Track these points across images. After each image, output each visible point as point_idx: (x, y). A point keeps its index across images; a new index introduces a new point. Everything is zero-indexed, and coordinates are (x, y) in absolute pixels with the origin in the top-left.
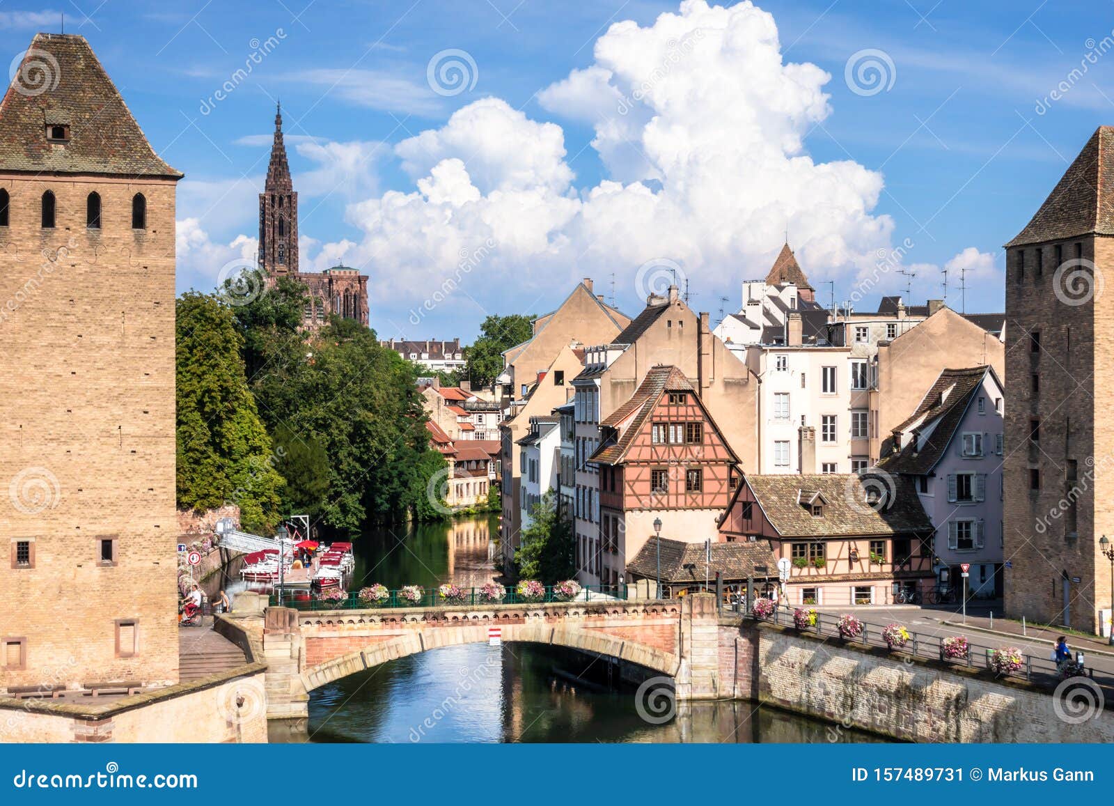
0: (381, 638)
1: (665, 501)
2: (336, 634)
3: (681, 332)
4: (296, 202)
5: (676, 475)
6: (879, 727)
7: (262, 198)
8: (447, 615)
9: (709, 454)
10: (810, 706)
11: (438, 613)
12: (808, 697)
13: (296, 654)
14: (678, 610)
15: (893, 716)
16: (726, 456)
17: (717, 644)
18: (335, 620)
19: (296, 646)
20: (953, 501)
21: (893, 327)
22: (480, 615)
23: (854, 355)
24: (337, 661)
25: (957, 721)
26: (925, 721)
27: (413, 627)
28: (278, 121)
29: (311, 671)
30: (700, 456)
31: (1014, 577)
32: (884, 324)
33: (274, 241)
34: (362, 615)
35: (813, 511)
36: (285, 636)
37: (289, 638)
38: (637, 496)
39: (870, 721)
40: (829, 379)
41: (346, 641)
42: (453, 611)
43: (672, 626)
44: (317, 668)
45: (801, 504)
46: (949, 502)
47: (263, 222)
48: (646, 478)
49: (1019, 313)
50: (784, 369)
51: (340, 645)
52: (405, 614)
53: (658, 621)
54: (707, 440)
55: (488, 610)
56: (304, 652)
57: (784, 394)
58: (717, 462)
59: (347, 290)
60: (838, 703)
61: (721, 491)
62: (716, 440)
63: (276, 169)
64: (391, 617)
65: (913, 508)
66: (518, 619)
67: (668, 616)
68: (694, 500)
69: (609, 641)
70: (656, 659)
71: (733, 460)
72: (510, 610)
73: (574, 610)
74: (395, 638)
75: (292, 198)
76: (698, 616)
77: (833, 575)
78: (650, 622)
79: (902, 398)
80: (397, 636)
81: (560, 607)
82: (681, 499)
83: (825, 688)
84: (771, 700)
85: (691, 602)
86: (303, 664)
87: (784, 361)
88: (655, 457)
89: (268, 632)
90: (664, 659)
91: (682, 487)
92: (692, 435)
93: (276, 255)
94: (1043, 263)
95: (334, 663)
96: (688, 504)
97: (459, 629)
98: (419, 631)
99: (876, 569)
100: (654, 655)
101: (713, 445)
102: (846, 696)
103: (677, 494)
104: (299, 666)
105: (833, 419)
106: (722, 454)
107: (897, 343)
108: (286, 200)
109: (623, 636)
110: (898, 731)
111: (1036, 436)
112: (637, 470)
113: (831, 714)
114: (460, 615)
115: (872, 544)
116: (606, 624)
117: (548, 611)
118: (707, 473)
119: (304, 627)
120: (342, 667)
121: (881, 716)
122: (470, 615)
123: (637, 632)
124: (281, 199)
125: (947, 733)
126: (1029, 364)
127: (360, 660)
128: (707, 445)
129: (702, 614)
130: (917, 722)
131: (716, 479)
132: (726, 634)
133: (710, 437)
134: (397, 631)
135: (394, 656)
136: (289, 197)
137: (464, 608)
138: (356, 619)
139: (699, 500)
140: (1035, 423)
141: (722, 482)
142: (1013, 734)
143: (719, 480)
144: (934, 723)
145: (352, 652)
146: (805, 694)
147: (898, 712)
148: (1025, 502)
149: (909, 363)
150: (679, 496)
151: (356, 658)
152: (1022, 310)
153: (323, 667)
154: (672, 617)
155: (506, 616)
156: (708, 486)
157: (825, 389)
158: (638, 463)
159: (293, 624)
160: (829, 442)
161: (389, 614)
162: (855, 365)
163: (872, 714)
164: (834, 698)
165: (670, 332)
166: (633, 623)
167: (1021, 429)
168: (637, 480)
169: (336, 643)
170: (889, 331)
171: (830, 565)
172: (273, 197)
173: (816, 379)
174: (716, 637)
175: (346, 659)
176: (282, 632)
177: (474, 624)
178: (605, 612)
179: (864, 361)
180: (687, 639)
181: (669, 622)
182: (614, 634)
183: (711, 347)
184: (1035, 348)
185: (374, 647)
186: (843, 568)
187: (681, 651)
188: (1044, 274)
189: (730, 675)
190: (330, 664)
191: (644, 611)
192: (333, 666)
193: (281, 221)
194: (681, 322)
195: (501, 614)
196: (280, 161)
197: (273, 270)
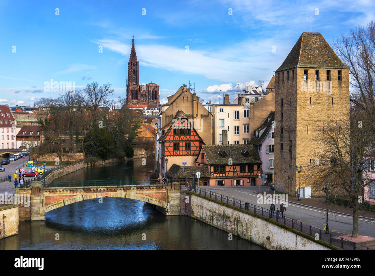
0: (70, 196)
1: (178, 153)
2: (55, 195)
3: (187, 100)
4: (138, 65)
5: (182, 145)
6: (219, 227)
7: (129, 63)
8: (91, 189)
9: (193, 138)
10: (202, 219)
11: (88, 188)
12: (202, 216)
13: (41, 201)
14: (167, 188)
15: (222, 223)
16: (198, 139)
17: (179, 198)
18: (54, 190)
19: (42, 198)
20: (268, 153)
21: (257, 98)
22: (102, 189)
23: (245, 107)
24: (55, 203)
25: (237, 226)
26: (229, 225)
27: (80, 193)
28: (133, 41)
29: (47, 206)
30: (190, 139)
31: (277, 178)
32: (254, 98)
33: (132, 76)
34: (63, 189)
35: (222, 156)
36: (38, 195)
37: (39, 196)
38: (169, 151)
39: (216, 225)
40: (237, 115)
41: (58, 197)
42: (93, 188)
43: (165, 193)
44: (49, 205)
45: (219, 154)
46: (266, 154)
47: (129, 70)
48: (172, 146)
49: (278, 93)
50: (223, 112)
51: (56, 198)
52: (77, 189)
53: (161, 191)
54: (192, 134)
55: (104, 188)
56: (44, 200)
57: (222, 119)
58: (195, 141)
59: (153, 90)
60: (209, 218)
61: (197, 150)
62: (195, 134)
63: (132, 55)
64: (73, 190)
65: (256, 155)
66: (115, 191)
67: (164, 190)
68: (188, 153)
69: (145, 198)
70: (160, 203)
71: (200, 140)
72: (112, 188)
73: (133, 188)
74: (74, 196)
75: (137, 63)
76: (174, 190)
77: (228, 176)
78: (157, 192)
79: (258, 121)
80: (75, 195)
81: (128, 187)
82: (184, 152)
83: (206, 213)
84: (194, 217)
85: (171, 185)
86: (44, 204)
87: (223, 109)
88: (175, 139)
89: (32, 194)
90: (163, 203)
91: (184, 148)
92: (187, 132)
93: (133, 80)
94: (284, 77)
95: (54, 204)
96: (186, 154)
97: (95, 194)
98: (82, 194)
99: (242, 174)
100: (159, 202)
101: (194, 136)
102: (211, 216)
103: (182, 151)
104: (42, 205)
105: (238, 127)
106: (197, 138)
107: (256, 104)
108: (135, 64)
109: (149, 196)
110: (223, 228)
111: (282, 133)
112: (169, 143)
113: (207, 222)
114: (96, 189)
115: (241, 167)
116: (144, 192)
117: (124, 188)
118: (192, 144)
119: (44, 193)
120: (57, 205)
121: (219, 223)
122: (99, 189)
123: (154, 195)
124: (134, 63)
125: (235, 229)
126: (281, 110)
127: (63, 203)
128: (192, 135)
129: (175, 189)
130: (228, 225)
131: (195, 146)
132: (182, 196)
133: (193, 133)
134: (75, 194)
135: (74, 202)
136: (136, 63)
137: (97, 187)
138: (61, 190)
139: (189, 153)
140: (282, 129)
141: (197, 147)
142: (250, 231)
143: (196, 146)
144: (232, 226)
145: (60, 200)
146: (201, 215)
147: (223, 222)
148: (279, 154)
149: (260, 110)
150: (183, 152)
151: (62, 202)
152: (279, 92)
153: (51, 205)
154: (165, 190)
155: (111, 190)
156: (193, 148)
157: (235, 118)
158: (169, 141)
159: (41, 192)
160: (237, 135)
161: (72, 189)
162: (245, 111)
163: (217, 222)
164: (208, 217)
165: (184, 100)
166: (152, 192)
167: (278, 130)
168: (169, 146)
169: (55, 198)
170: (256, 100)
171: (227, 173)
172: (132, 63)
173: (232, 115)
174: (179, 196)
175: (58, 203)
176: (37, 194)
177: (100, 192)
178: (144, 189)
179: (247, 109)
180: (170, 197)
181: (164, 191)
182: (146, 195)
183: (197, 105)
184: (282, 104)
185: (67, 199)
186: (231, 174)
187: (168, 200)
188: (284, 80)
189: (183, 208)
190: (53, 204)
191: (156, 188)
192: (54, 205)
193: (134, 70)
194: (187, 97)
195: (109, 189)
196: (134, 53)
197: (132, 84)
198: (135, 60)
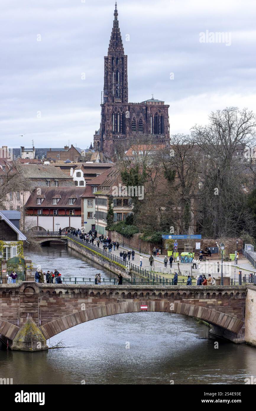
7: (106, 59)
28: (116, 14)
59: (156, 114)
63: (114, 42)
75: (124, 59)
93: (115, 93)
108: (120, 60)
124: (117, 59)
193: (118, 72)
196: (117, 37)
197: (113, 101)
198: (120, 51)
